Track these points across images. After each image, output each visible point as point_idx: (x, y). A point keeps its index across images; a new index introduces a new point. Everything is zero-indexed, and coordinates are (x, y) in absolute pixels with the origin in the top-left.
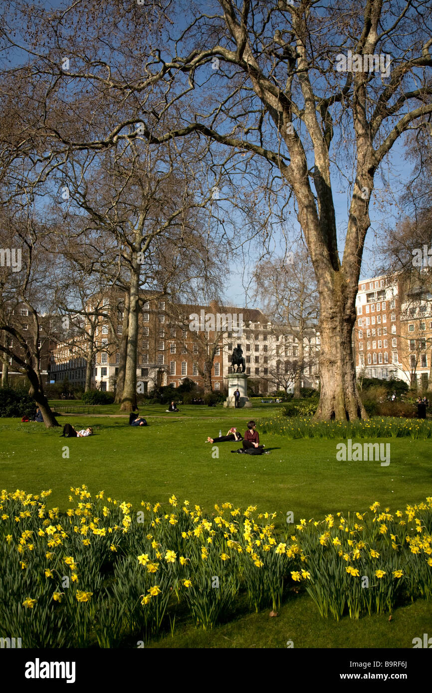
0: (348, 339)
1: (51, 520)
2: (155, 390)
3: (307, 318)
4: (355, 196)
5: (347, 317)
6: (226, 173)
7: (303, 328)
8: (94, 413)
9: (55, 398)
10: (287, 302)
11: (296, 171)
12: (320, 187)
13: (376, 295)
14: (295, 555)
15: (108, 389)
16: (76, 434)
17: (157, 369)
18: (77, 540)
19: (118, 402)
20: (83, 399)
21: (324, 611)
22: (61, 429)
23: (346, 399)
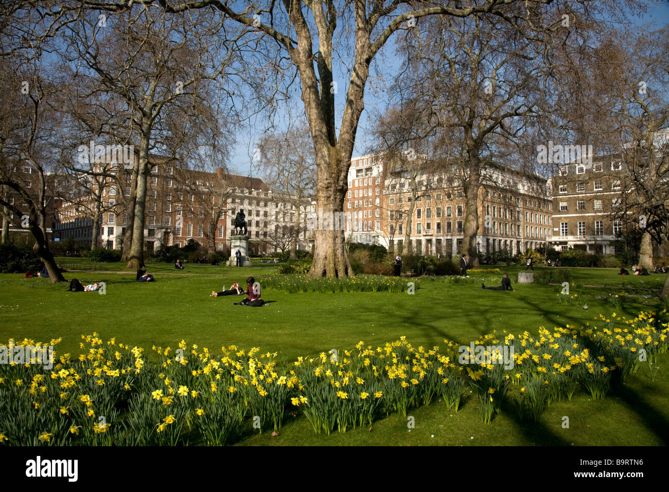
0: (340, 207)
1: (63, 364)
2: (161, 250)
3: (304, 189)
4: (352, 82)
5: (340, 188)
6: (237, 49)
7: (300, 197)
8: (100, 270)
9: (61, 256)
10: (287, 173)
11: (302, 54)
12: (323, 70)
13: (364, 171)
14: (294, 385)
15: (114, 247)
16: (84, 288)
17: (164, 230)
18: (91, 381)
19: (125, 260)
20: (90, 257)
21: (318, 428)
22: (68, 284)
23: (336, 259)
